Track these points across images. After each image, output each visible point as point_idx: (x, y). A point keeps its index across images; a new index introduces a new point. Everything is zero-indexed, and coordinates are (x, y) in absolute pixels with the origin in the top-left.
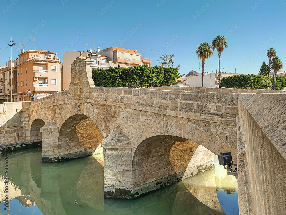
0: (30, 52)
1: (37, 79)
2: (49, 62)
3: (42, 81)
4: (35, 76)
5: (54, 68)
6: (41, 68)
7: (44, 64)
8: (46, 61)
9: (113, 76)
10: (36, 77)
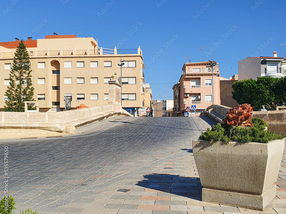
0: (187, 65)
1: (188, 95)
2: (202, 75)
3: (195, 98)
4: (184, 92)
5: (210, 82)
6: (193, 83)
7: (197, 78)
8: (198, 75)
9: (259, 89)
10: (187, 94)
